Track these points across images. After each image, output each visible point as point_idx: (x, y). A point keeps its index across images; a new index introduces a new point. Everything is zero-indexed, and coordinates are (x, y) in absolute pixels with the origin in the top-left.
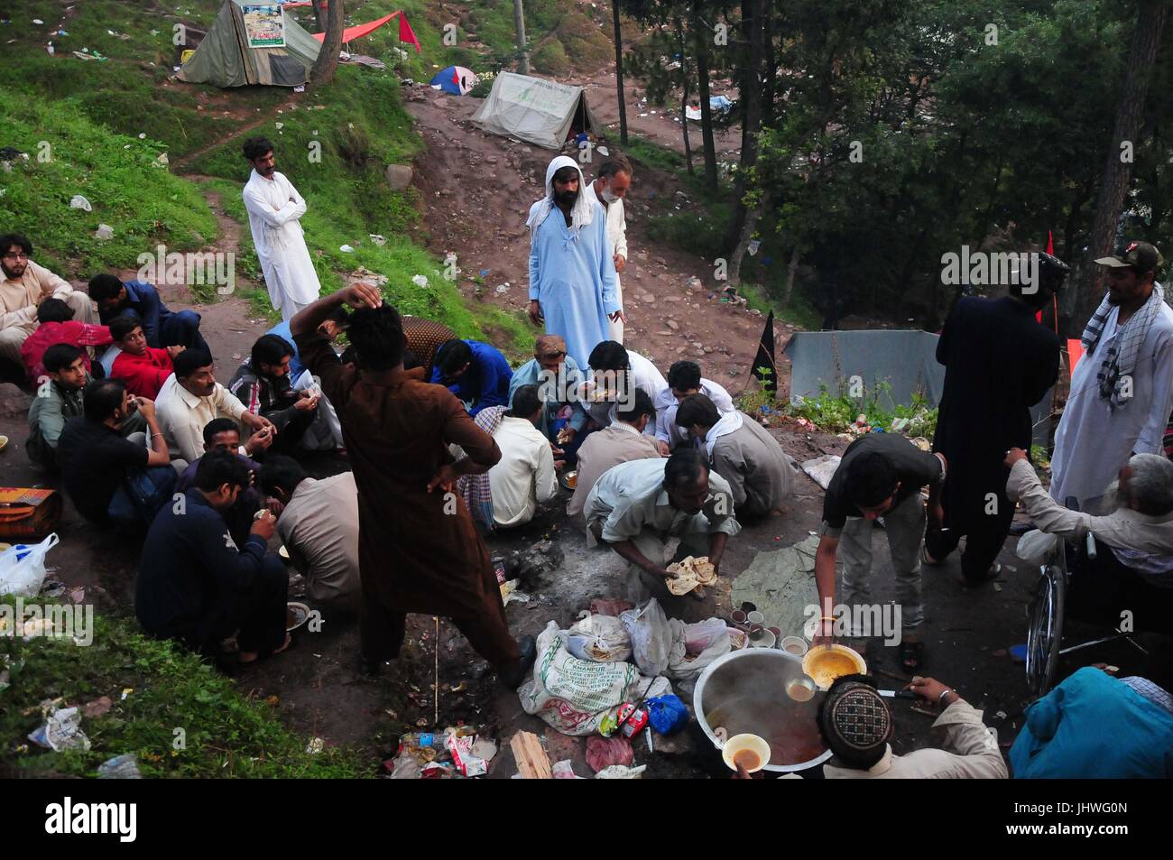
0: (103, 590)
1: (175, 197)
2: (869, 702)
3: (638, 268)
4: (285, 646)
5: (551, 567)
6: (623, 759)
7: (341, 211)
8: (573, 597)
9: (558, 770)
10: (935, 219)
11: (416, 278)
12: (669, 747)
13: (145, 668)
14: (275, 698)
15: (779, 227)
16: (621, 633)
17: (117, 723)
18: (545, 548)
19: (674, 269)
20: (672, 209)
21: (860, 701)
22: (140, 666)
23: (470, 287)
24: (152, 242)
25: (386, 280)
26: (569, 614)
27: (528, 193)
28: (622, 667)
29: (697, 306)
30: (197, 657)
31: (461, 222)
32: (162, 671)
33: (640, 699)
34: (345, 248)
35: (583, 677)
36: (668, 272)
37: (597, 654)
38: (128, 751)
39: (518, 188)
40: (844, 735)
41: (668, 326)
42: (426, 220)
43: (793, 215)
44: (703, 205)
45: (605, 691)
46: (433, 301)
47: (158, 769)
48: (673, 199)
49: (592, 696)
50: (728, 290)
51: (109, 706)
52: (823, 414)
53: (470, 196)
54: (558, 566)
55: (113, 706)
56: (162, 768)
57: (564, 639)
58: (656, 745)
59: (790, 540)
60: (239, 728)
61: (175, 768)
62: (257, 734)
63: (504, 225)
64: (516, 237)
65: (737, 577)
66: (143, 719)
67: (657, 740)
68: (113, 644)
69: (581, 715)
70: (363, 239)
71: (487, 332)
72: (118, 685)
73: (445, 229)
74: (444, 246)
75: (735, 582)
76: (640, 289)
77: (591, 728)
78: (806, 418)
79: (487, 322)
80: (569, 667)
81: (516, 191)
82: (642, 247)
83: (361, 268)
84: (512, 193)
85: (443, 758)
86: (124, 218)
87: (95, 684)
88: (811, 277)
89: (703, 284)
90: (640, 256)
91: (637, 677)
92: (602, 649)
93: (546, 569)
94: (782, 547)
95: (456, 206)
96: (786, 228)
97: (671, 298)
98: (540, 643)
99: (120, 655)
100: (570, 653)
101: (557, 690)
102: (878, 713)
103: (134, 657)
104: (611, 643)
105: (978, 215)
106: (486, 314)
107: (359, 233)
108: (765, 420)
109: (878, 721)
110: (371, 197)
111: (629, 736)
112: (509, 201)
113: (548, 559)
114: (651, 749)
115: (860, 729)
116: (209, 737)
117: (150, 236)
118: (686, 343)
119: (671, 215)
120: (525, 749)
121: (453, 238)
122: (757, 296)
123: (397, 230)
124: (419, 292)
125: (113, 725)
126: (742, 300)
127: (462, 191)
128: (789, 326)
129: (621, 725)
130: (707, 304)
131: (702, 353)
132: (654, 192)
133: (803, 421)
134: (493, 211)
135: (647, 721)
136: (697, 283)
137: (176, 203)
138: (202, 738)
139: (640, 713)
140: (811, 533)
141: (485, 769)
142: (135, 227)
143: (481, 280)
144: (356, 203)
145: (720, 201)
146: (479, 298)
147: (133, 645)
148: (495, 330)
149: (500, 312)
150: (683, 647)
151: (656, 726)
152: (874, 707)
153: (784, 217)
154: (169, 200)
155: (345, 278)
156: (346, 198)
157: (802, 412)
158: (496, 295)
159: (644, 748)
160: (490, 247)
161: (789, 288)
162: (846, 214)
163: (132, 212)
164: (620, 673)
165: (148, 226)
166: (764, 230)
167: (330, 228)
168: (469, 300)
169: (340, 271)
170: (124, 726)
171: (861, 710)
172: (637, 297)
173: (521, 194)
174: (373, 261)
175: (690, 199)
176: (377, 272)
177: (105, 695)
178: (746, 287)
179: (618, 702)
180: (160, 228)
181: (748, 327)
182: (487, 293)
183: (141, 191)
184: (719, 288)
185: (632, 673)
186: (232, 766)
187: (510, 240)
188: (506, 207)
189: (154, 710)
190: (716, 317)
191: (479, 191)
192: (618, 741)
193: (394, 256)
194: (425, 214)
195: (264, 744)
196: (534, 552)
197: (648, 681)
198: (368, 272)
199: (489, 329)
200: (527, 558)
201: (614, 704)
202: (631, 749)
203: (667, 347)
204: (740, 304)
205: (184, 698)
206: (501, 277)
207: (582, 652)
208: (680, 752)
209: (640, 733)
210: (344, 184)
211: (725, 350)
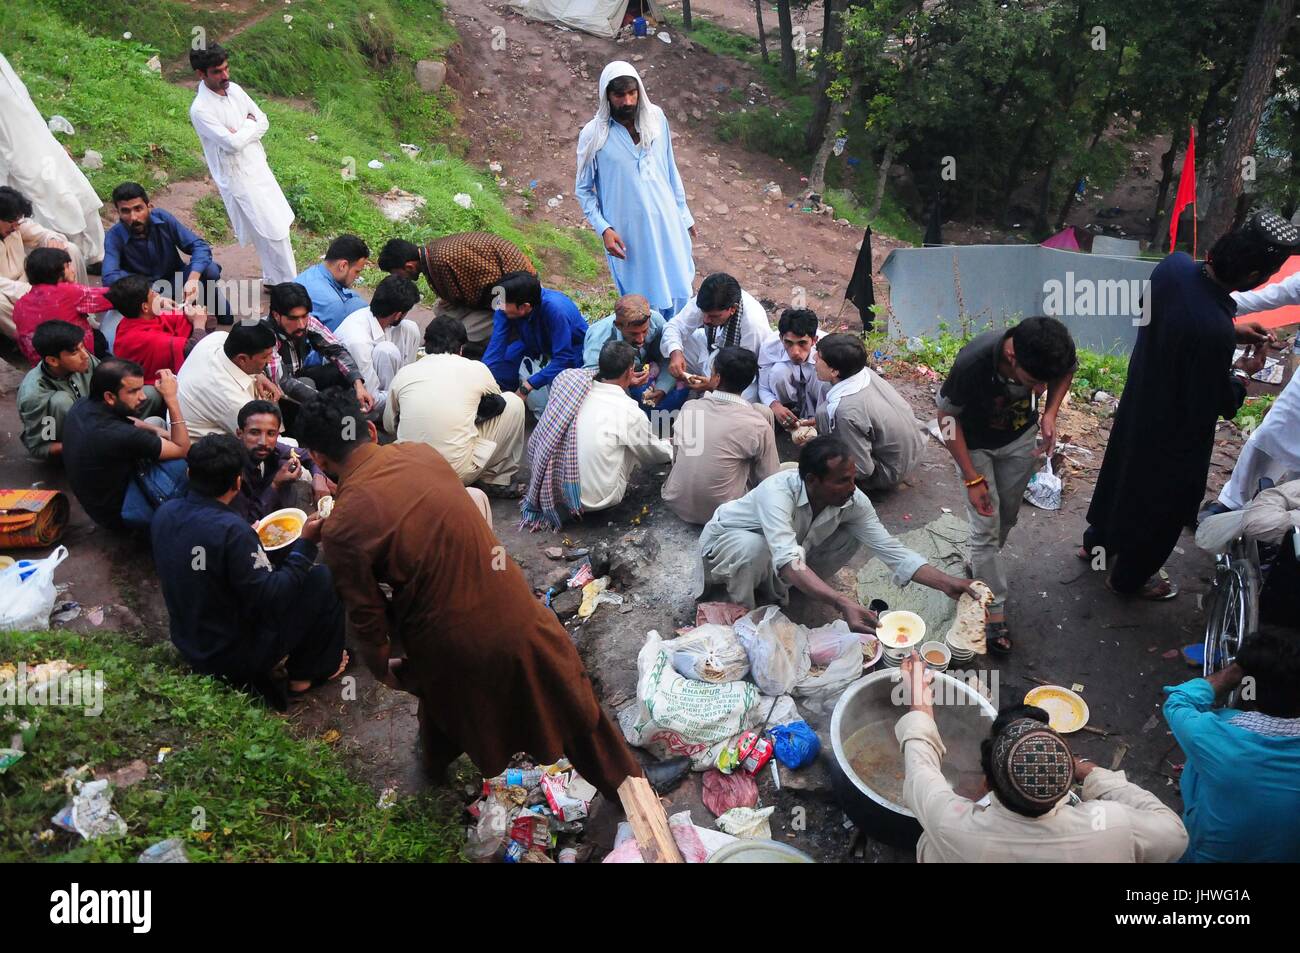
0: (125, 609)
1: (172, 112)
2: (1050, 749)
3: (709, 174)
4: (342, 669)
5: (646, 562)
6: (747, 800)
7: (366, 117)
8: (674, 597)
9: (676, 823)
10: (1047, 110)
11: (458, 198)
12: (798, 783)
13: (182, 719)
14: (334, 734)
15: (869, 123)
16: (738, 648)
17: (156, 795)
18: (638, 540)
19: (749, 174)
20: (745, 104)
21: (1040, 748)
22: (177, 717)
23: (518, 201)
24: (150, 170)
25: (424, 201)
26: (671, 619)
27: (580, 89)
28: (740, 687)
29: (776, 216)
30: (241, 695)
31: (504, 126)
32: (203, 723)
33: (763, 725)
34: (374, 164)
35: (695, 703)
36: (743, 178)
37: (710, 674)
38: (172, 832)
39: (568, 83)
40: (1022, 788)
41: (745, 240)
42: (464, 124)
43: (885, 108)
44: (781, 98)
45: (722, 719)
46: (479, 223)
47: (209, 852)
48: (746, 92)
49: (707, 727)
50: (812, 198)
51: (144, 772)
52: (946, 359)
53: (513, 95)
54: (654, 559)
55: (149, 772)
56: (214, 850)
57: (669, 653)
58: (784, 781)
59: (921, 521)
60: (300, 787)
61: (228, 846)
62: (320, 793)
63: (553, 128)
64: (568, 141)
65: (862, 567)
66: (187, 787)
67: (785, 775)
68: (143, 691)
69: (693, 747)
70: (393, 151)
71: (542, 257)
72: (153, 744)
73: (485, 135)
74: (486, 155)
75: (860, 574)
76: (711, 198)
77: (706, 762)
78: (926, 364)
79: (540, 243)
80: (678, 690)
81: (566, 88)
82: (713, 150)
83: (395, 189)
84: (561, 91)
85: (536, 800)
86: (114, 142)
87: (124, 744)
88: (903, 178)
89: (783, 190)
90: (710, 159)
91: (757, 699)
92: (716, 669)
93: (641, 564)
94: (912, 528)
95: (497, 107)
96: (877, 123)
97: (749, 208)
98: (642, 661)
99: (151, 704)
100: (677, 671)
101: (667, 721)
102: (1060, 759)
103: (169, 705)
104: (724, 660)
105: (1097, 104)
106: (538, 234)
107: (387, 142)
108: (879, 369)
109: (1061, 770)
110: (399, 99)
111: (752, 771)
112: (558, 100)
113: (642, 552)
114: (778, 786)
115: (1041, 781)
116: (265, 805)
117: (146, 162)
118: (766, 260)
119: (744, 111)
120: (636, 800)
121: (496, 145)
122: (844, 203)
123: (433, 140)
124: (463, 213)
125: (151, 799)
126: (828, 208)
127: (503, 89)
128: (881, 237)
129: (742, 758)
130: (788, 214)
131: (784, 271)
132: (724, 84)
133: (923, 370)
134: (540, 110)
135: (772, 753)
136: (776, 190)
137: (174, 118)
138: (258, 808)
139: (763, 744)
140: (945, 510)
141: (585, 811)
142: (129, 152)
143: (530, 193)
144: (382, 107)
145: (800, 93)
146: (529, 213)
147: (167, 690)
148: (550, 254)
149: (555, 232)
150: (807, 657)
151: (783, 759)
152: (1055, 753)
153: (875, 111)
154: (165, 116)
155: (377, 201)
156: (370, 103)
157: (922, 358)
158: (548, 210)
159: (769, 785)
160: (538, 154)
161: (881, 192)
162: (946, 107)
163: (123, 133)
164: (736, 696)
165: (144, 150)
166: (852, 126)
167: (355, 139)
168: (517, 217)
169: (369, 192)
170: (165, 798)
171: (1041, 759)
172: (709, 208)
173: (572, 91)
174: (408, 179)
175: (765, 91)
176: (412, 191)
177: (138, 758)
178: (831, 192)
179: (736, 731)
180: (158, 151)
181: (835, 239)
182: (537, 208)
183: (132, 107)
184: (801, 196)
185: (752, 695)
186: (295, 837)
187: (562, 145)
188: (555, 107)
189: (198, 777)
190: (800, 229)
191: (523, 89)
192: (740, 778)
193: (432, 172)
194: (463, 118)
195: (330, 805)
196: (624, 544)
197: (770, 702)
198: (403, 192)
199: (543, 252)
200: (618, 552)
201: (732, 733)
202: (755, 787)
203: (743, 265)
204: (825, 213)
205: (231, 755)
206: (552, 189)
207: (691, 671)
208: (812, 788)
209: (764, 765)
210: (368, 86)
211: (810, 266)
